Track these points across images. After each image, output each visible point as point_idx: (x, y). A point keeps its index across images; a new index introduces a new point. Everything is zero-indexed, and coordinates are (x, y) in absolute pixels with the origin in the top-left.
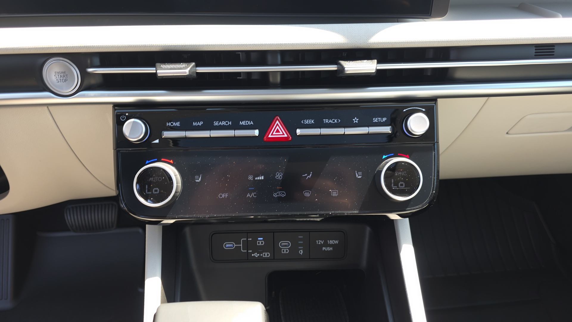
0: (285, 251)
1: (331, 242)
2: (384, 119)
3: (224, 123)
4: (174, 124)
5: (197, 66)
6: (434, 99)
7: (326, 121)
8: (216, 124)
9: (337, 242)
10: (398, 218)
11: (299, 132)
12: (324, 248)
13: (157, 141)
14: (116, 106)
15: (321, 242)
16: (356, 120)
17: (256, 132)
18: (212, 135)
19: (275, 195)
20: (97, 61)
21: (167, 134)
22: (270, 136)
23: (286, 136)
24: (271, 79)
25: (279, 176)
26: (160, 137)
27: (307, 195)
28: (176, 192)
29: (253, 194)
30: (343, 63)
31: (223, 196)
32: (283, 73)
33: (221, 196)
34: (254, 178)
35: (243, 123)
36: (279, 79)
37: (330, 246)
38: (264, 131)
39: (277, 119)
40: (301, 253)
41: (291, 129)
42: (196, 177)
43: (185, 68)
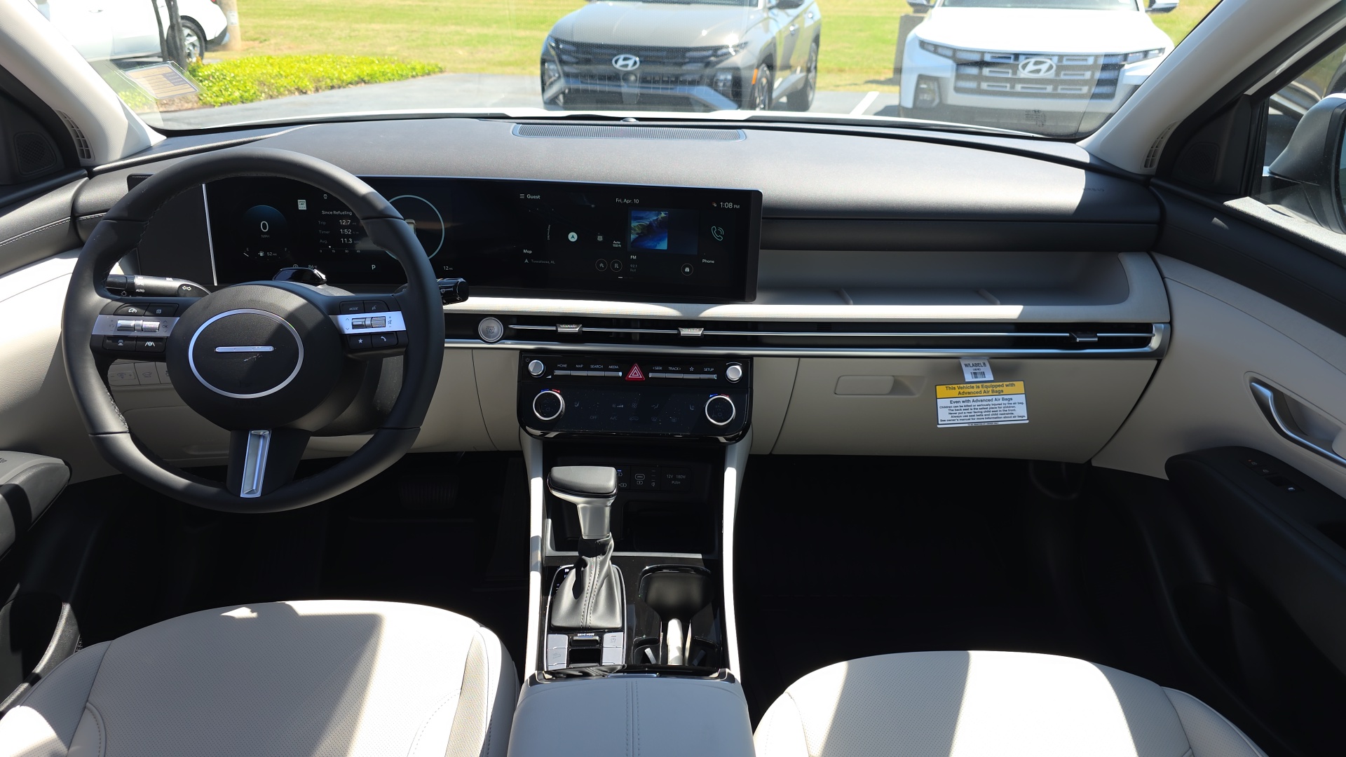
0: (640, 483)
1: (679, 477)
2: (712, 370)
3: (598, 366)
4: (563, 366)
5: (583, 327)
6: (751, 357)
7: (671, 368)
8: (592, 367)
9: (684, 477)
10: (725, 441)
11: (651, 375)
12: (673, 482)
13: (550, 377)
14: (522, 351)
15: (671, 476)
16: (692, 369)
17: (620, 374)
18: (589, 375)
19: (631, 419)
20: (515, 320)
21: (557, 372)
22: (630, 377)
23: (641, 377)
24: (633, 338)
25: (634, 406)
26: (552, 374)
27: (654, 420)
28: (561, 411)
29: (615, 418)
30: (680, 329)
31: (594, 417)
32: (641, 334)
33: (592, 417)
34: (616, 406)
35: (612, 367)
36: (638, 338)
37: (678, 480)
38: (626, 374)
39: (636, 365)
40: (654, 484)
41: (645, 372)
42: (576, 403)
43: (576, 328)
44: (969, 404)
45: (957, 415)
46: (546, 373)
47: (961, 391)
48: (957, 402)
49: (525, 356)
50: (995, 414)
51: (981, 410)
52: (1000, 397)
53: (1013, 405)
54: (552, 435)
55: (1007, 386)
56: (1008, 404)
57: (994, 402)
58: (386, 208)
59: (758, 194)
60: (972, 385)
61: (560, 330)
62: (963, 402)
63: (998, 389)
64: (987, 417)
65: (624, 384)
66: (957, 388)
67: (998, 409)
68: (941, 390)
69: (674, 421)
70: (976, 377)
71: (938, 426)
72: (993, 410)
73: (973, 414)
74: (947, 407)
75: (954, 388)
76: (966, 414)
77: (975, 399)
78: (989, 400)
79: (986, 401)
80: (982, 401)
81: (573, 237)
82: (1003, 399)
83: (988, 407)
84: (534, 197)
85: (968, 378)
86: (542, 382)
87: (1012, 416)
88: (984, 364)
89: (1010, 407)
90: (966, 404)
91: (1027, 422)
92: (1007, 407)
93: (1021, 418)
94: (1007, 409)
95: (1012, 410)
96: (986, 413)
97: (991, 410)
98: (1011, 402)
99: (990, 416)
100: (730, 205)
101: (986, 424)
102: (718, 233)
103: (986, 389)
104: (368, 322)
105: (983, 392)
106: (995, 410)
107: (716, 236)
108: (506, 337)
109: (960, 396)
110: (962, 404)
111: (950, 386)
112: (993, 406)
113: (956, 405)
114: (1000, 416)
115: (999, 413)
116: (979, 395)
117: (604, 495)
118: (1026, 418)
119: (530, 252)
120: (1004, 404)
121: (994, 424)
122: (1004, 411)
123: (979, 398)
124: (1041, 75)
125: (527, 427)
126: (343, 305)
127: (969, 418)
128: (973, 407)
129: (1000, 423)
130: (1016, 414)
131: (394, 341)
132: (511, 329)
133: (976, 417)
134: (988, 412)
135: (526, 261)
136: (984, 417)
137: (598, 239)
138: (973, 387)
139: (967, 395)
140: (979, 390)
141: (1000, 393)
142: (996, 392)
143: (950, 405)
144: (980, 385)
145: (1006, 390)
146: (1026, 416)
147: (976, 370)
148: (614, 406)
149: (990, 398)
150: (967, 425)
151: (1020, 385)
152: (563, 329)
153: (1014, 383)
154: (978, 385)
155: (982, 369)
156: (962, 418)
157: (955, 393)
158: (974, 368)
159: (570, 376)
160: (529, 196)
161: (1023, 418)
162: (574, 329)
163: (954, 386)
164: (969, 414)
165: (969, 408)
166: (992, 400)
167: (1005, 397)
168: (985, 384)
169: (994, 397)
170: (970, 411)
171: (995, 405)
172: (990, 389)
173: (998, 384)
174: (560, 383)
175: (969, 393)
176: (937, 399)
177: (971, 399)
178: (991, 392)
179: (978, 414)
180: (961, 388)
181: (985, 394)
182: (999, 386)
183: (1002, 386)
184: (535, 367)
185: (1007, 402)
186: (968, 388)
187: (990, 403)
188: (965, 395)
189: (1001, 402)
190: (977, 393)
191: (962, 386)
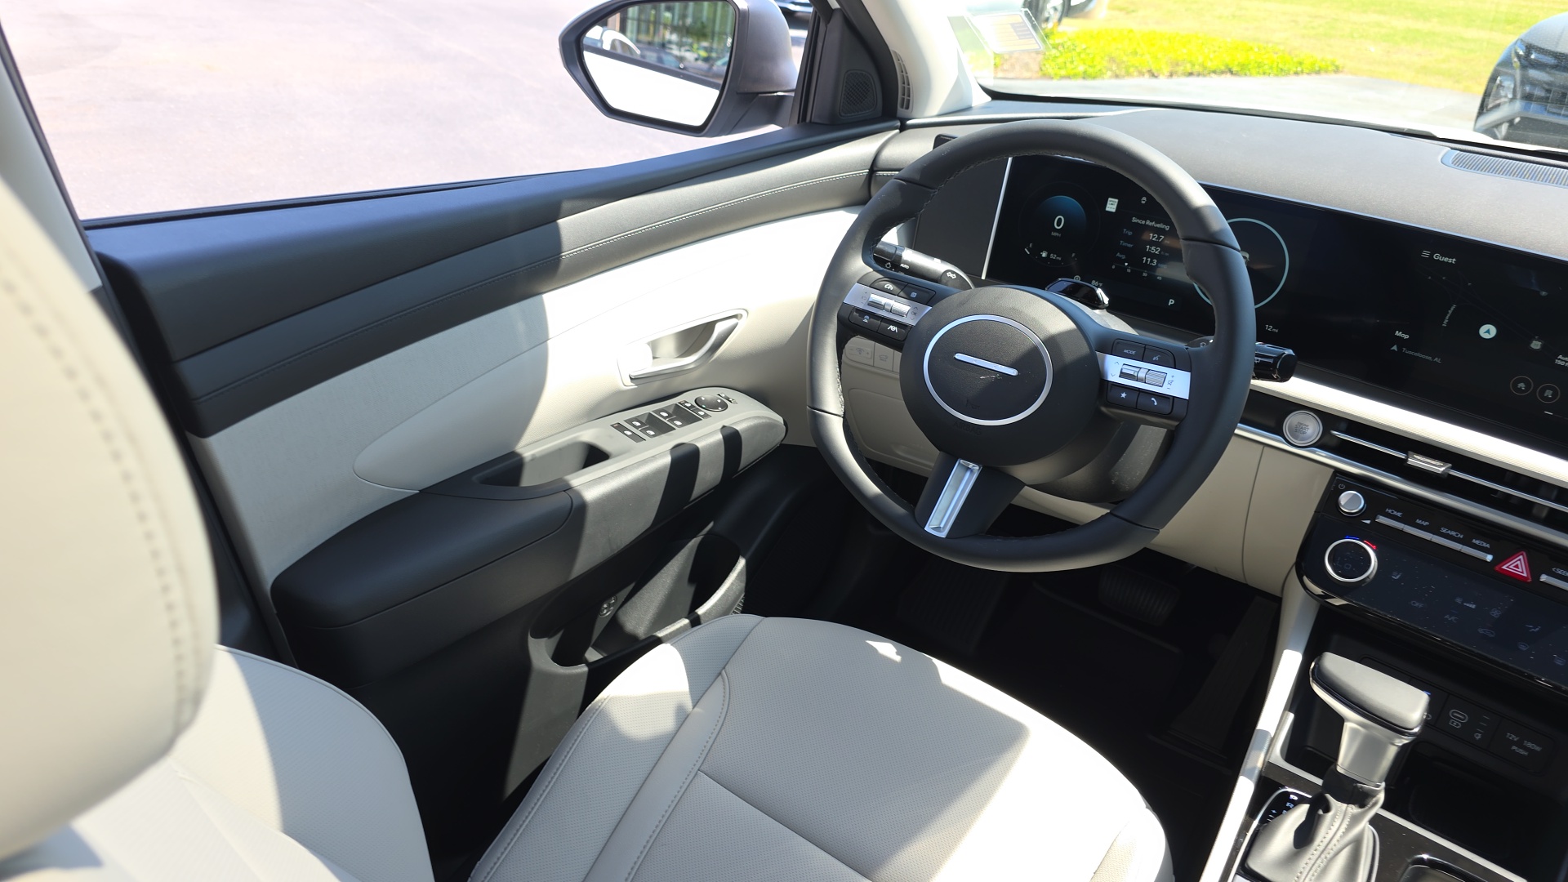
46: (1363, 514)
49: (1341, 481)
54: (1338, 602)
58: (1222, 231)
61: (1411, 461)
65: (1492, 576)
69: (1559, 662)
81: (1488, 332)
84: (1446, 259)
86: (1352, 525)
104: (1142, 375)
108: (1320, 445)
117: (1398, 729)
119: (1406, 337)
125: (1305, 578)
126: (1118, 343)
131: (1167, 408)
132: (1334, 436)
135: (1395, 348)
137: (1538, 347)
148: (1459, 600)
152: (1417, 461)
159: (1402, 531)
160: (1437, 257)
162: (1438, 467)
174: (1380, 537)
184: (1350, 501)
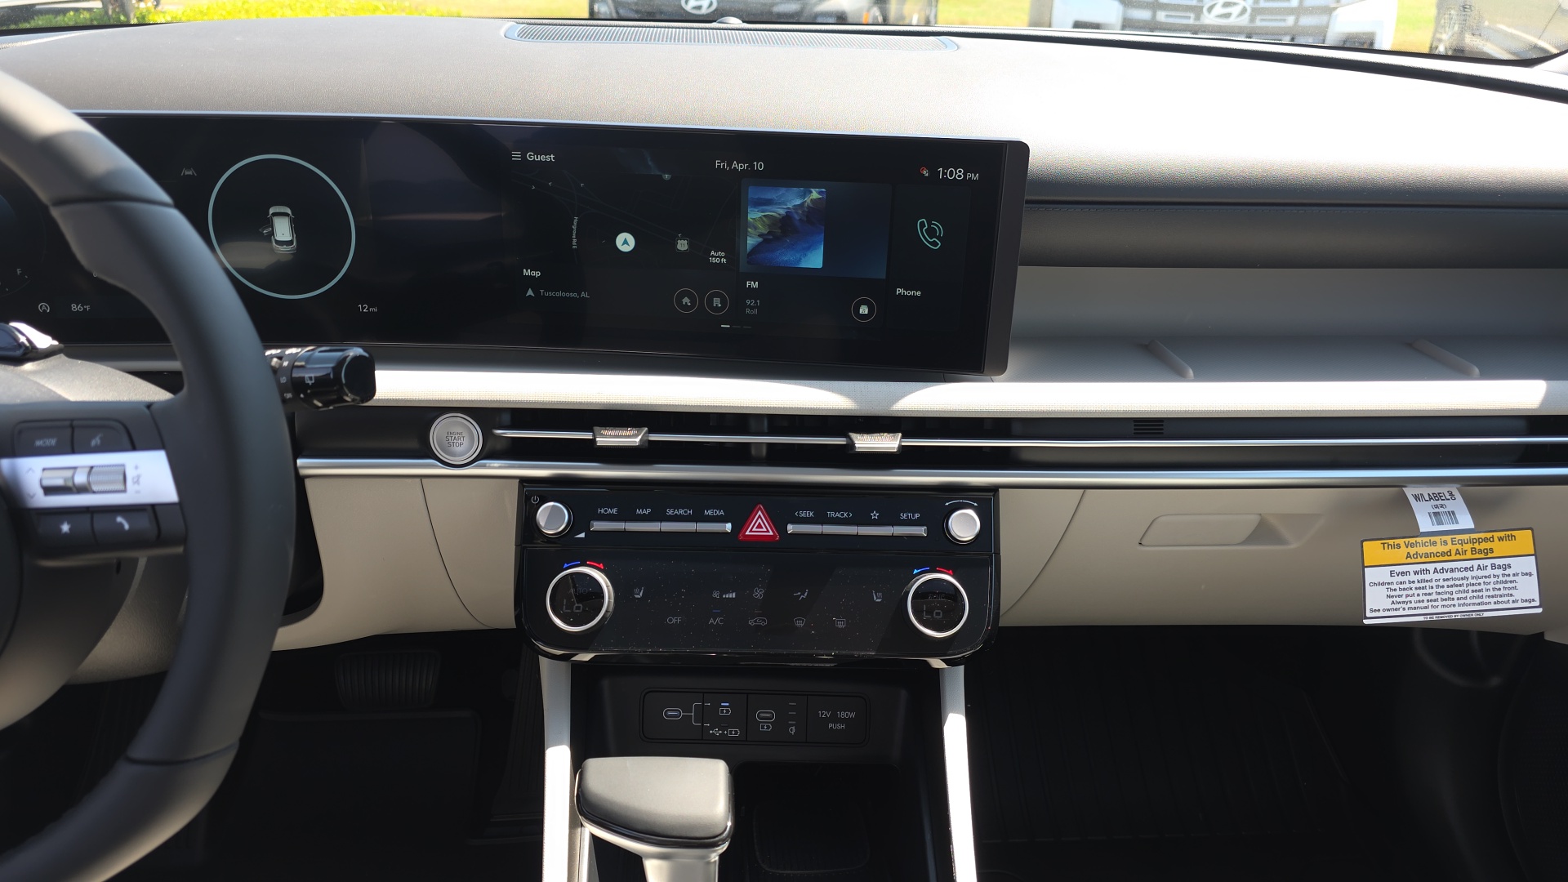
0: (766, 727)
1: (843, 715)
2: (917, 516)
3: (681, 512)
4: (609, 511)
5: (650, 432)
6: (994, 489)
7: (832, 514)
8: (670, 512)
9: (853, 715)
10: (942, 666)
11: (791, 528)
12: (830, 725)
13: (582, 535)
14: (524, 481)
15: (825, 714)
16: (875, 515)
17: (728, 527)
18: (663, 529)
19: (752, 623)
20: (506, 418)
21: (597, 526)
22: (747, 533)
23: (771, 533)
24: (753, 452)
25: (759, 594)
26: (587, 530)
28: (607, 611)
29: (718, 620)
30: (853, 436)
31: (674, 621)
32: (770, 445)
33: (671, 620)
34: (721, 596)
35: (709, 513)
36: (764, 451)
37: (841, 721)
38: (739, 526)
39: (760, 509)
40: (793, 730)
41: (779, 523)
42: (636, 590)
43: (636, 436)
44: (1427, 577)
45: (1403, 599)
46: (573, 527)
47: (1412, 551)
48: (1403, 573)
49: (532, 493)
50: (1479, 597)
51: (1450, 590)
52: (1488, 562)
53: (1512, 578)
54: (586, 657)
55: (1500, 539)
56: (1504, 575)
57: (1476, 573)
58: (113, 174)
59: (1019, 150)
60: (1433, 539)
61: (601, 441)
62: (1416, 573)
63: (1484, 546)
64: (1462, 602)
65: (735, 547)
66: (1402, 545)
67: (1482, 586)
68: (1372, 550)
69: (841, 625)
70: (1440, 523)
71: (1366, 622)
72: (1474, 588)
73: (1434, 597)
74: (1383, 584)
75: (1399, 546)
76: (1421, 598)
77: (1439, 566)
78: (1466, 569)
79: (1459, 570)
80: (1452, 570)
81: (625, 242)
82: (1493, 566)
83: (1465, 582)
84: (542, 158)
85: (1425, 524)
86: (567, 548)
87: (1511, 599)
88: (1451, 494)
89: (1506, 582)
90: (1420, 577)
91: (1540, 610)
92: (1502, 582)
93: (1527, 604)
94: (1501, 586)
95: (1509, 589)
96: (1460, 595)
97: (1471, 588)
98: (1508, 571)
99: (1468, 601)
100: (959, 174)
101: (1459, 616)
102: (931, 232)
103: (1459, 547)
104: (80, 479)
105: (1453, 552)
106: (1478, 588)
107: (926, 240)
108: (487, 454)
109: (1409, 560)
110: (1413, 577)
111: (1391, 542)
112: (1474, 581)
113: (1400, 578)
114: (1488, 600)
115: (1485, 593)
116: (1446, 558)
117: (703, 842)
118: (1537, 604)
119: (537, 274)
120: (1495, 576)
121: (1474, 615)
122: (1494, 589)
123: (1447, 565)
124: (1233, 21)
125: (535, 644)
126: (20, 432)
127: (1425, 604)
128: (1434, 584)
129: (1486, 614)
130: (1517, 595)
132: (500, 437)
133: (1440, 603)
134: (1465, 591)
135: (530, 292)
136: (1456, 602)
137: (686, 248)
138: (1434, 543)
139: (1423, 560)
140: (1446, 549)
141: (1487, 554)
142: (1481, 551)
143: (1390, 580)
144: (1448, 538)
145: (1499, 547)
146: (1537, 597)
147: (1437, 506)
148: (716, 595)
149: (1468, 564)
150: (1421, 619)
151: (1524, 539)
152: (608, 438)
153: (1514, 533)
154: (1444, 538)
155: (1450, 505)
156: (1413, 605)
157: (1400, 554)
158: (1433, 502)
159: (625, 532)
160: (531, 157)
161: (1533, 604)
162: (631, 438)
163: (1397, 541)
164: (1425, 598)
165: (1427, 584)
166: (1471, 569)
167: (1498, 562)
168: (1458, 537)
169: (1476, 563)
170: (1428, 591)
171: (1477, 578)
172: (1468, 547)
173: (1482, 535)
174: (602, 550)
175: (1427, 555)
176: (1364, 567)
177: (1431, 567)
178: (1469, 552)
179: (1444, 597)
180: (1412, 545)
181: (1458, 557)
182: (1486, 540)
183: (1491, 540)
184: (551, 517)
185: (1499, 572)
186: (1424, 544)
187: (1468, 574)
188: (1419, 560)
189: (1489, 571)
190: (1443, 554)
191: (1412, 540)
